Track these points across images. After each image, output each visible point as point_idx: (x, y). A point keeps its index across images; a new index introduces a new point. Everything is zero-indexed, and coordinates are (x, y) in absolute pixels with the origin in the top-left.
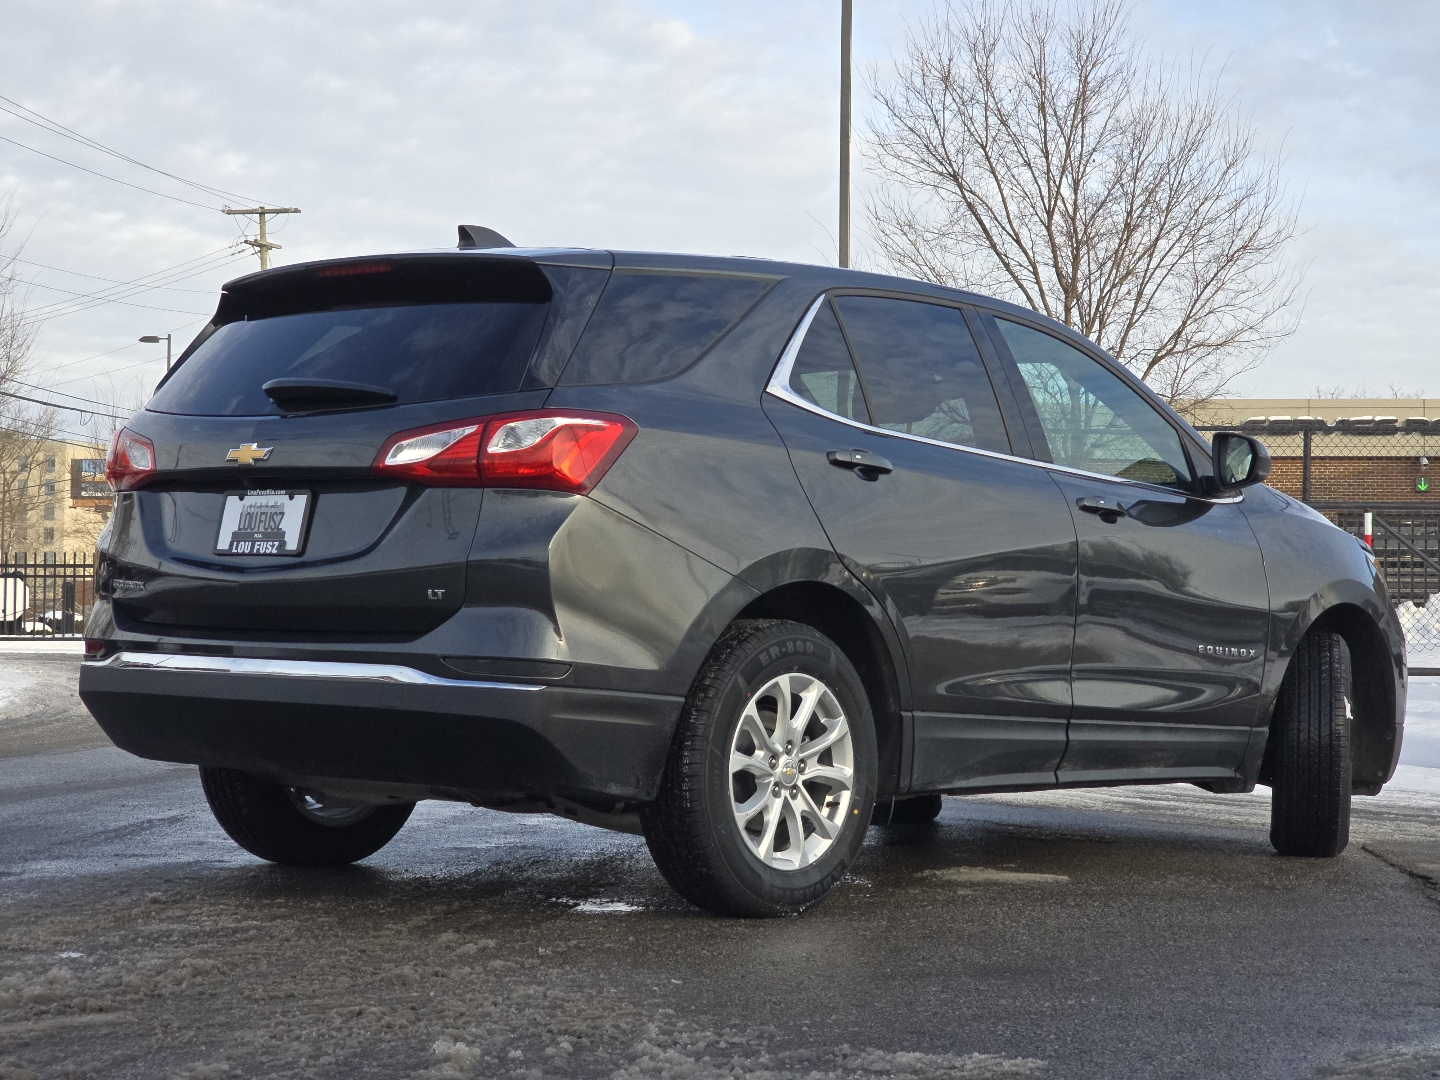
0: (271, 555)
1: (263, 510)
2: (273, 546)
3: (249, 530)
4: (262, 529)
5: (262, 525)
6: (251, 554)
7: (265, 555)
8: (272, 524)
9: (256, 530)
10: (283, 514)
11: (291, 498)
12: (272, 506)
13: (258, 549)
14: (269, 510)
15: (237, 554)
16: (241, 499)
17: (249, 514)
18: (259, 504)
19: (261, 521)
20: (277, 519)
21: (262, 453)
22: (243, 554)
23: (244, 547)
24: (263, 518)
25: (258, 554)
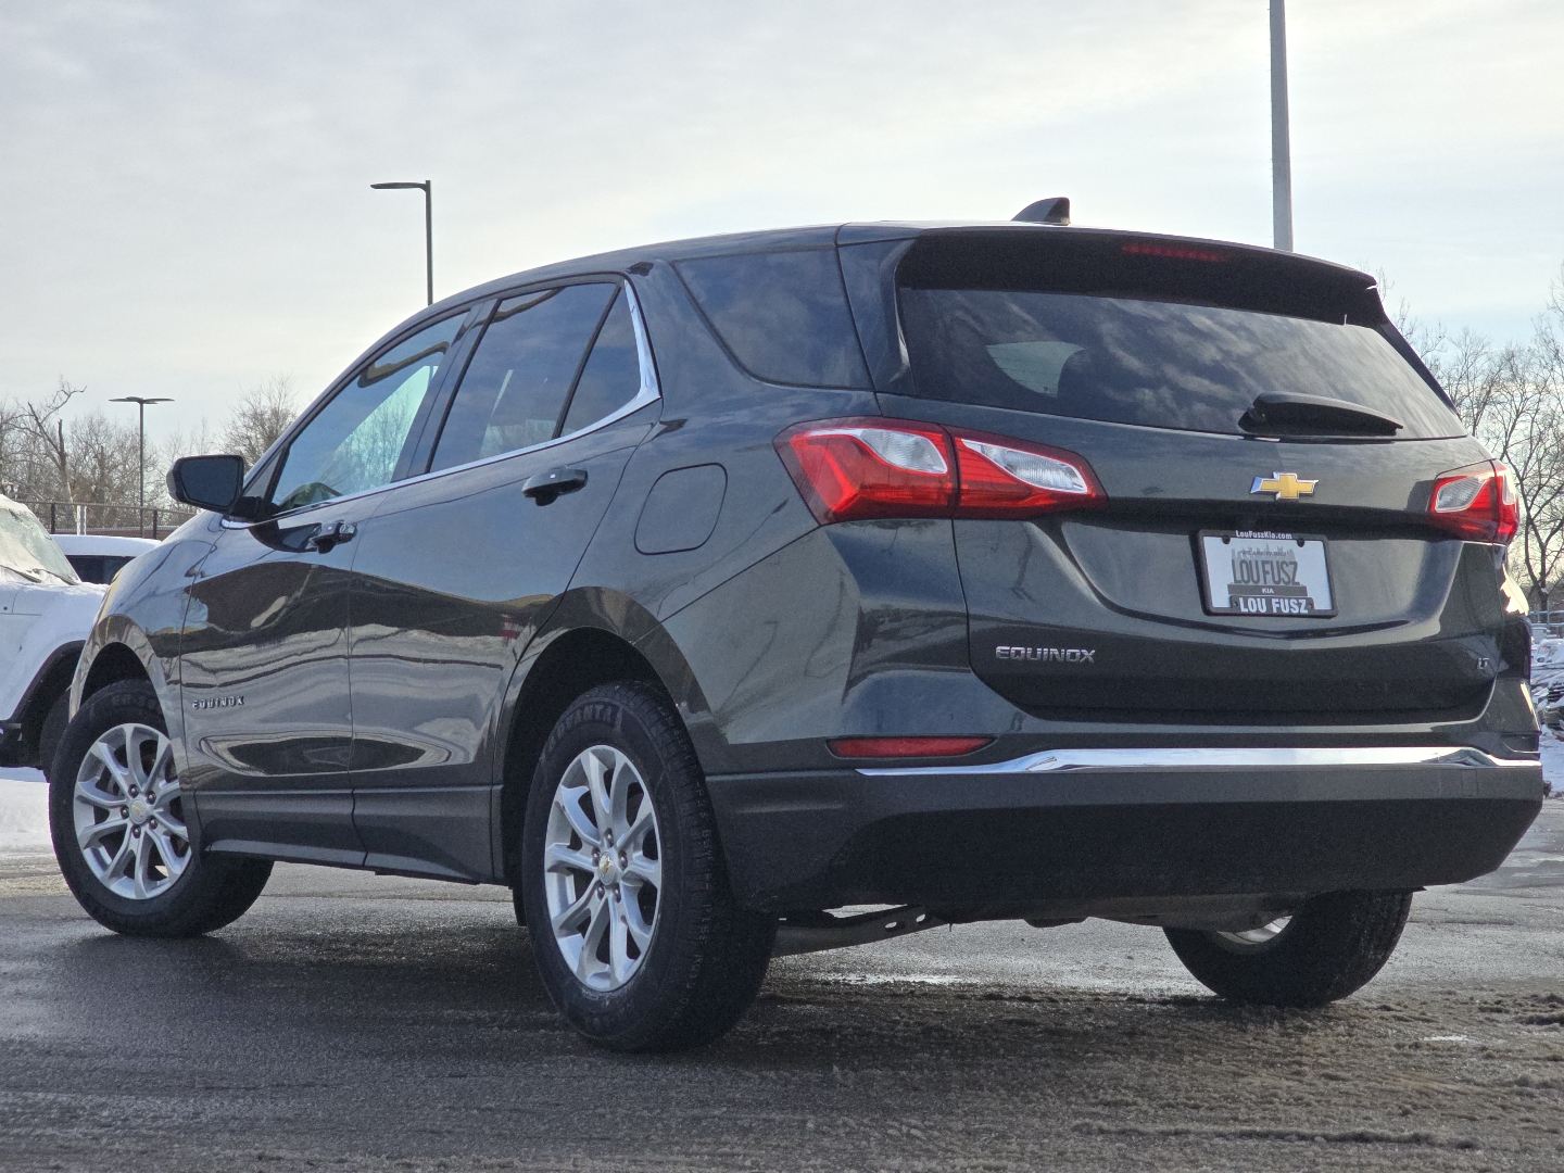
0: (1299, 616)
1: (1264, 558)
2: (1299, 605)
3: (1251, 583)
4: (1270, 583)
5: (1269, 577)
6: (1269, 615)
7: (1291, 615)
8: (1283, 575)
9: (1261, 583)
10: (1295, 564)
11: (1301, 544)
12: (1276, 554)
13: (1279, 609)
14: (1275, 559)
15: (1250, 615)
16: (1226, 541)
17: (1243, 562)
18: (1255, 550)
19: (1265, 573)
20: (1289, 569)
21: (1308, 486)
22: (1258, 614)
23: (1256, 605)
24: (1268, 567)
25: (1280, 615)
